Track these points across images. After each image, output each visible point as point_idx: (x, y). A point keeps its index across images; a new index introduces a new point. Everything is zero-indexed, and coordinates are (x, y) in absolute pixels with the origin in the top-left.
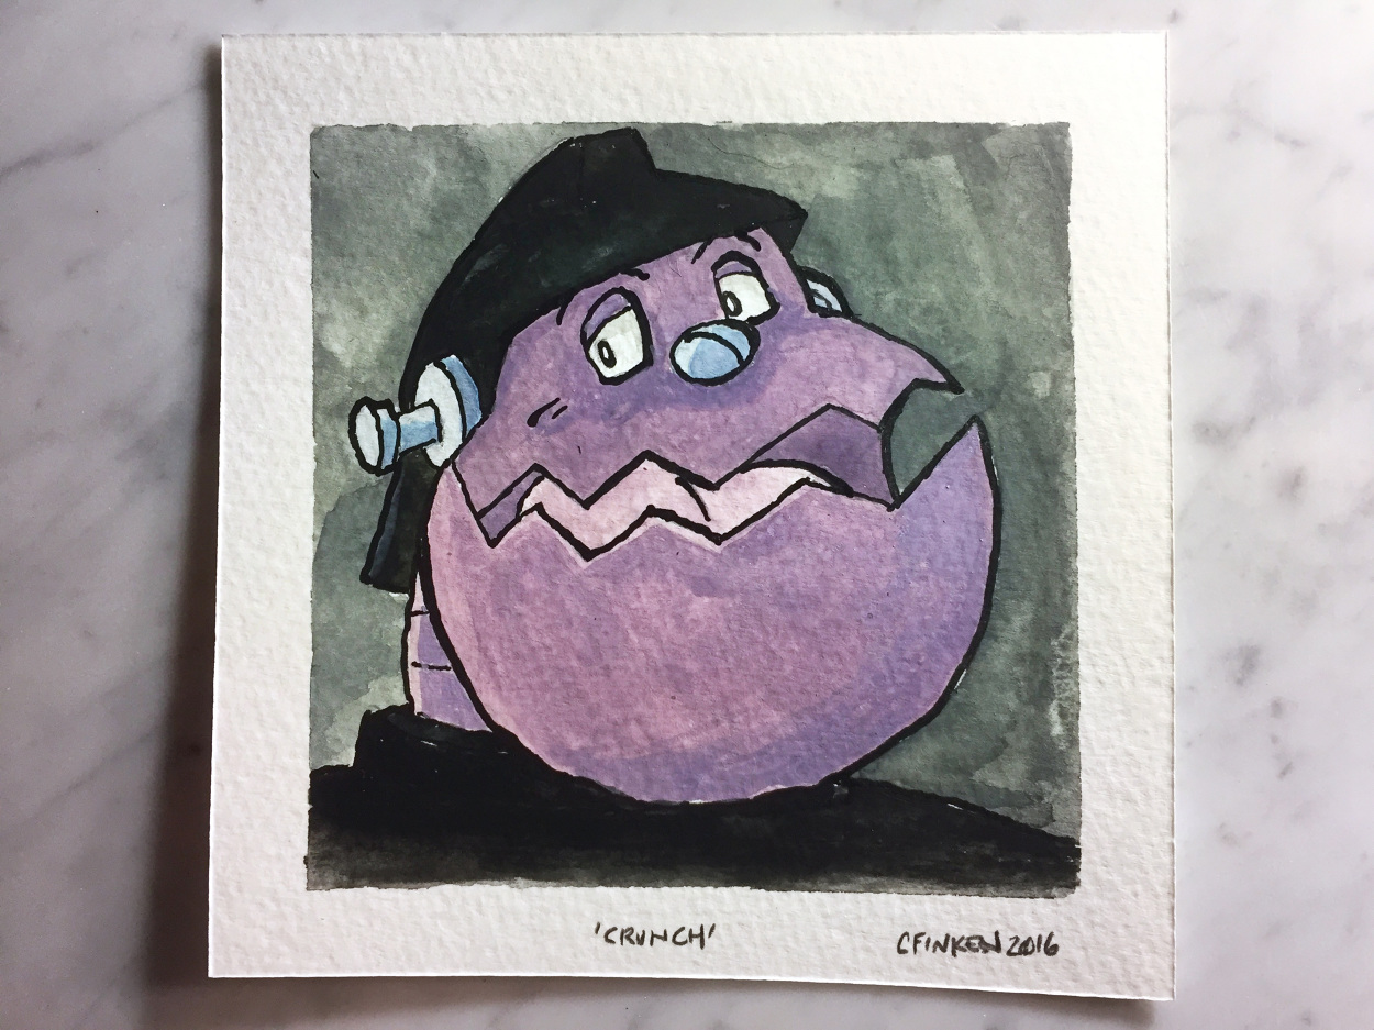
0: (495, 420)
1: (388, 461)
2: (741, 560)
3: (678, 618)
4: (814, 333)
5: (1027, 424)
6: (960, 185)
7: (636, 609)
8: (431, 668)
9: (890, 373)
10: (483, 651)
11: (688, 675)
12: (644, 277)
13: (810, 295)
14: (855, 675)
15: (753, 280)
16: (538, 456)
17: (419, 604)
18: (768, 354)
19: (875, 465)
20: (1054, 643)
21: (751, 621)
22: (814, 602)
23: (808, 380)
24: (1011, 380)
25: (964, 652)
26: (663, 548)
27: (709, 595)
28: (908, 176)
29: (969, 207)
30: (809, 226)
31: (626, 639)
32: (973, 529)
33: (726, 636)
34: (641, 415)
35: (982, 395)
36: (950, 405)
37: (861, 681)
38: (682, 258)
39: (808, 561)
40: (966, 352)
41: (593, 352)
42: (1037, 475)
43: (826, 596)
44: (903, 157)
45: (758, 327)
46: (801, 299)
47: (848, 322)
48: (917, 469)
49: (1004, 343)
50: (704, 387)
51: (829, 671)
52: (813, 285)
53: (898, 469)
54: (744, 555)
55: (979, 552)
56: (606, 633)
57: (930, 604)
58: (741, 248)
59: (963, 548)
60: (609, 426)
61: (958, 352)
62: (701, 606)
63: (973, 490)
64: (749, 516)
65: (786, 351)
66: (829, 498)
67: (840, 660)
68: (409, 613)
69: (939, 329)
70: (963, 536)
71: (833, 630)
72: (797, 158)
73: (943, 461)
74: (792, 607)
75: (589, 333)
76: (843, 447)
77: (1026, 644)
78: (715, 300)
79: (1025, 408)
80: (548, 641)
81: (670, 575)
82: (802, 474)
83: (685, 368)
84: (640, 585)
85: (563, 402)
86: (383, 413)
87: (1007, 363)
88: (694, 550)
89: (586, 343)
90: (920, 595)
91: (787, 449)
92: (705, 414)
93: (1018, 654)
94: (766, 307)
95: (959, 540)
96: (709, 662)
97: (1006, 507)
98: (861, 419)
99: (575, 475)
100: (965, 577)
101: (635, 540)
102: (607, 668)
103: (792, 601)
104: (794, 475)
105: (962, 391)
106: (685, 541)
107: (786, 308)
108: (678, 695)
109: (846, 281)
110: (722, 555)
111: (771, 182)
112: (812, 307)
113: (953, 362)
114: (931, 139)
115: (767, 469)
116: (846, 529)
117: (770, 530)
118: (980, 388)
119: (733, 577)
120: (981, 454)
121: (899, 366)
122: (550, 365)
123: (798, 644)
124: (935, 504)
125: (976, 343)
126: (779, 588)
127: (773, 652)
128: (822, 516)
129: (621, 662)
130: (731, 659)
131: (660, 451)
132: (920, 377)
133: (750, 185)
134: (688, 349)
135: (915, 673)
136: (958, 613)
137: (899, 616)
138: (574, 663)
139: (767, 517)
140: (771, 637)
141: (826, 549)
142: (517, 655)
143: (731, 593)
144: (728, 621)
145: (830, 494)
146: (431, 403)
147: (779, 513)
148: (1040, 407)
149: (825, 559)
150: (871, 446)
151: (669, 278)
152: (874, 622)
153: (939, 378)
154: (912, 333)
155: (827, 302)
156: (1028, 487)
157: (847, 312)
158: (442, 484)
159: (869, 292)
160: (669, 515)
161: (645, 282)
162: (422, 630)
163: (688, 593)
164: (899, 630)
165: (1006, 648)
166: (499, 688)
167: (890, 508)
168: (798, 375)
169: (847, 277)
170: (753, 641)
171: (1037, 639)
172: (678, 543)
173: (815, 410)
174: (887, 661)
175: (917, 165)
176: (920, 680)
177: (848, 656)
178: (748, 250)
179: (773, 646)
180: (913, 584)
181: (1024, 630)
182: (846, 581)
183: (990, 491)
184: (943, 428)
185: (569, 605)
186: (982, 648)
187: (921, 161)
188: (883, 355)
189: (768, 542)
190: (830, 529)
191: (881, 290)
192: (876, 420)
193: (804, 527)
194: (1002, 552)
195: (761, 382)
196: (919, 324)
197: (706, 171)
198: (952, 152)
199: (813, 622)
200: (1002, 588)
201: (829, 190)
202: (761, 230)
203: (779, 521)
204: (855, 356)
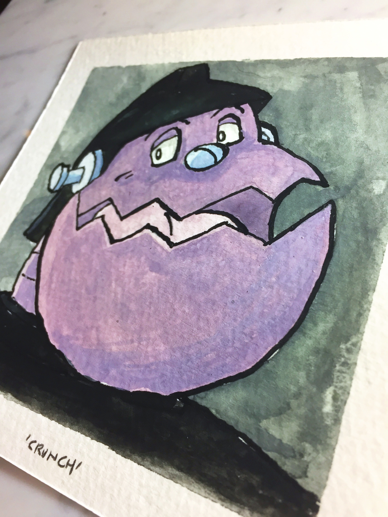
0: (103, 177)
1: (57, 188)
2: (178, 258)
3: (137, 280)
4: (256, 152)
5: (363, 208)
6: (358, 85)
7: (120, 271)
8: (28, 278)
9: (289, 174)
10: (51, 276)
11: (129, 311)
12: (188, 123)
13: (260, 133)
14: (212, 335)
15: (236, 127)
16: (112, 195)
17: (38, 249)
18: (230, 160)
19: (265, 220)
20: (343, 346)
21: (170, 290)
22: (205, 287)
23: (245, 173)
24: (360, 182)
25: (282, 337)
26: (145, 244)
27: (155, 272)
28: (330, 81)
29: (360, 95)
30: (271, 103)
31: (110, 285)
32: (310, 264)
33: (155, 295)
34: (162, 181)
35: (339, 189)
36: (318, 194)
37: (215, 340)
38: (207, 116)
39: (212, 265)
40: (336, 166)
41: (154, 153)
42: (360, 238)
43: (213, 285)
44: (330, 73)
45: (230, 147)
46: (256, 136)
47: (276, 147)
48: (288, 225)
49: (361, 163)
50: (194, 172)
51: (199, 329)
52: (263, 130)
53: (277, 224)
54: (181, 255)
55: (310, 278)
56: (103, 280)
57: (270, 303)
58: (235, 112)
59: (300, 274)
60: (146, 185)
61: (332, 166)
62: (151, 277)
63: (318, 241)
64: (191, 236)
65: (239, 159)
66: (234, 234)
67: (208, 323)
68: (33, 252)
69: (324, 153)
70: (303, 267)
71: (210, 305)
72: (275, 73)
73: (304, 223)
74: (193, 287)
75: (156, 144)
76: (251, 208)
77: (323, 342)
78: (215, 134)
79: (365, 199)
80: (78, 278)
81: (143, 259)
82: (225, 219)
83: (189, 163)
84: (128, 260)
85: (132, 173)
86: (65, 170)
87: (360, 174)
88: (159, 249)
89: (152, 149)
90: (266, 296)
91: (222, 206)
92: (189, 184)
93: (315, 347)
94: (237, 138)
95: (300, 268)
96: (142, 307)
97: (336, 255)
98: (266, 196)
99: (123, 205)
100: (296, 291)
101: (136, 238)
102: (95, 298)
103: (194, 284)
104: (221, 219)
105: (328, 186)
106: (156, 243)
107: (247, 139)
108: (120, 321)
109: (281, 128)
110: (170, 253)
111: (259, 84)
112: (260, 140)
113: (327, 171)
114: (347, 64)
115: (209, 214)
116: (237, 251)
117: (198, 245)
118: (339, 185)
119: (171, 266)
120: (329, 222)
121: (296, 171)
122: (134, 157)
123: (189, 308)
124: (291, 247)
125: (344, 162)
126: (191, 276)
127: (174, 310)
128: (228, 243)
129: (103, 296)
130: (152, 308)
131: (163, 199)
132: (305, 177)
133: (249, 85)
134: (194, 155)
135: (247, 343)
136: (285, 312)
137: (249, 306)
138: (83, 291)
139: (199, 238)
140: (177, 301)
141: (223, 260)
142: (63, 281)
143: (167, 273)
144: (160, 287)
145: (236, 231)
146: (83, 168)
147: (206, 237)
148: (375, 200)
149: (220, 265)
150: (266, 210)
151: (198, 124)
152: (233, 306)
153: (316, 178)
154: (309, 155)
155: (269, 138)
156: (353, 245)
157: (277, 143)
158: (72, 201)
159: (291, 133)
160: (155, 230)
161: (187, 126)
162: (33, 261)
163: (147, 269)
164: (247, 314)
165: (309, 342)
166: (48, 295)
167: (265, 244)
168: (241, 170)
169: (282, 126)
170: (167, 301)
171: (332, 341)
172: (153, 243)
173: (243, 188)
174: (234, 331)
175: (336, 76)
176: (249, 348)
177: (212, 322)
178: (238, 113)
179: (176, 307)
180: (263, 289)
181: (324, 333)
182: (227, 279)
183: (328, 243)
184: (310, 205)
185: (94, 263)
186: (293, 338)
187: (339, 74)
188: (288, 164)
189: (195, 251)
190: (229, 250)
191: (298, 133)
192: (273, 197)
193: (216, 246)
194: (324, 281)
195: (221, 172)
196: (313, 151)
197: (231, 80)
198: (357, 71)
199: (201, 298)
200: (318, 303)
201: (286, 87)
202: (247, 105)
203: (205, 241)
204: (273, 165)
